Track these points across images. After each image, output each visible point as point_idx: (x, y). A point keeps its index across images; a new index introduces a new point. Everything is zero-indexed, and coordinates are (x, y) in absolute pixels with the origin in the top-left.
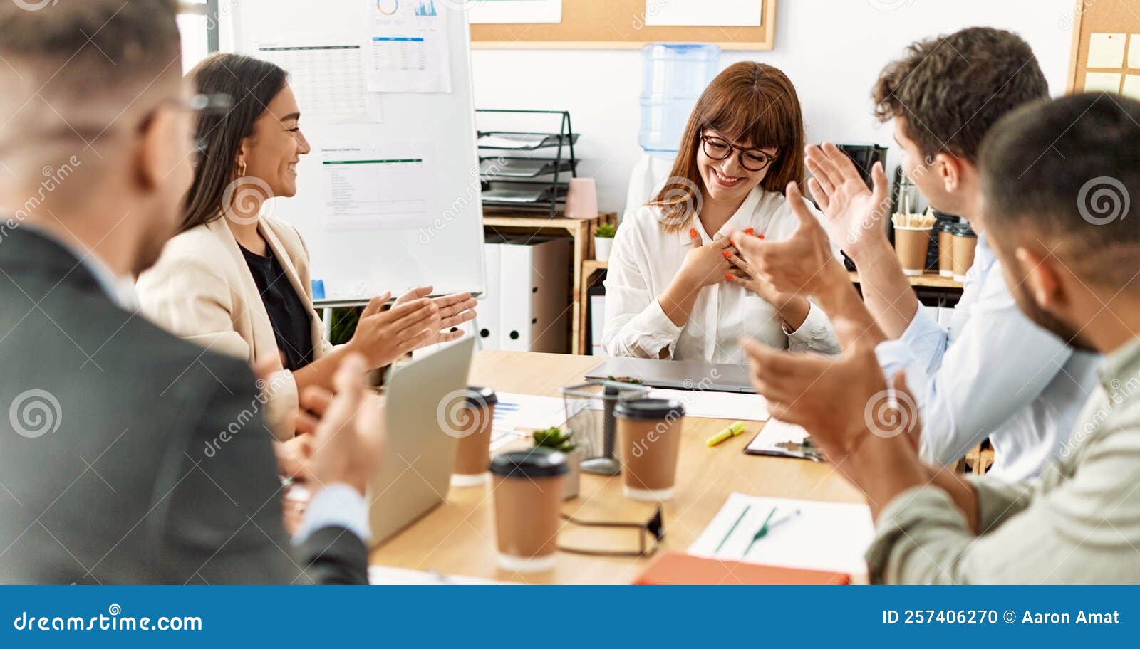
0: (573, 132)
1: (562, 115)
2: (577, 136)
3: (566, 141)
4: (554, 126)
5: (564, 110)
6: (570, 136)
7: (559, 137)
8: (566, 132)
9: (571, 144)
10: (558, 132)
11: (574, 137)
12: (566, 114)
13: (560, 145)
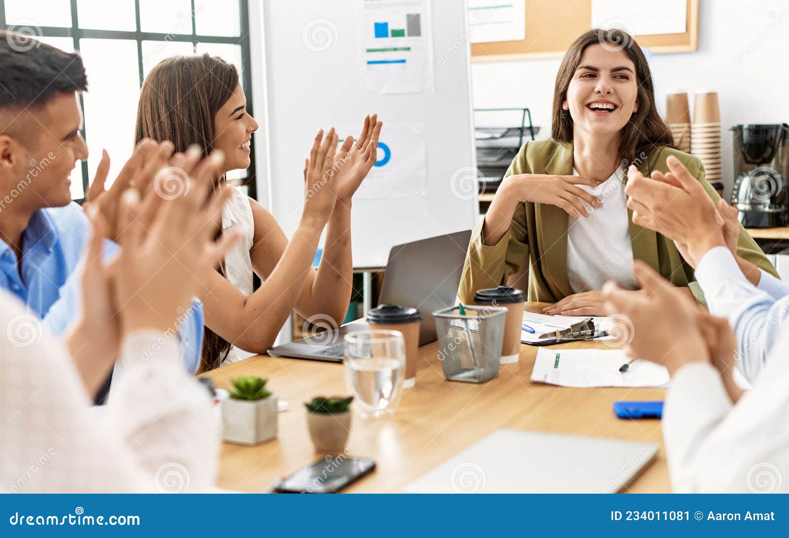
0: (534, 125)
1: (522, 112)
2: (538, 128)
3: (528, 132)
4: (516, 120)
5: (525, 108)
6: (531, 128)
7: (521, 130)
8: (527, 125)
9: (532, 134)
10: (520, 125)
11: (535, 131)
12: (526, 110)
13: (521, 135)
